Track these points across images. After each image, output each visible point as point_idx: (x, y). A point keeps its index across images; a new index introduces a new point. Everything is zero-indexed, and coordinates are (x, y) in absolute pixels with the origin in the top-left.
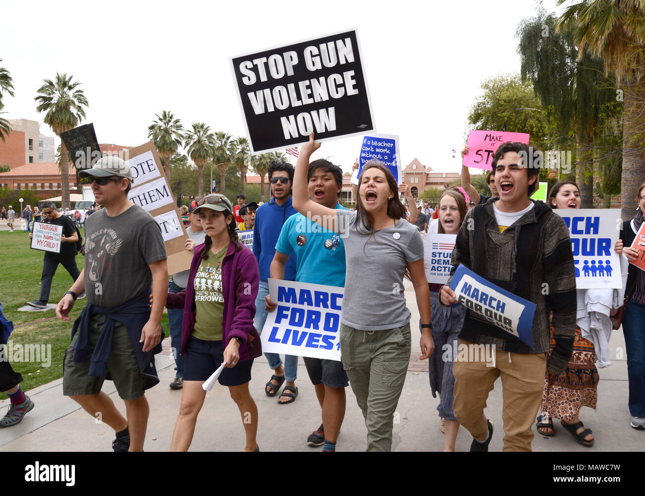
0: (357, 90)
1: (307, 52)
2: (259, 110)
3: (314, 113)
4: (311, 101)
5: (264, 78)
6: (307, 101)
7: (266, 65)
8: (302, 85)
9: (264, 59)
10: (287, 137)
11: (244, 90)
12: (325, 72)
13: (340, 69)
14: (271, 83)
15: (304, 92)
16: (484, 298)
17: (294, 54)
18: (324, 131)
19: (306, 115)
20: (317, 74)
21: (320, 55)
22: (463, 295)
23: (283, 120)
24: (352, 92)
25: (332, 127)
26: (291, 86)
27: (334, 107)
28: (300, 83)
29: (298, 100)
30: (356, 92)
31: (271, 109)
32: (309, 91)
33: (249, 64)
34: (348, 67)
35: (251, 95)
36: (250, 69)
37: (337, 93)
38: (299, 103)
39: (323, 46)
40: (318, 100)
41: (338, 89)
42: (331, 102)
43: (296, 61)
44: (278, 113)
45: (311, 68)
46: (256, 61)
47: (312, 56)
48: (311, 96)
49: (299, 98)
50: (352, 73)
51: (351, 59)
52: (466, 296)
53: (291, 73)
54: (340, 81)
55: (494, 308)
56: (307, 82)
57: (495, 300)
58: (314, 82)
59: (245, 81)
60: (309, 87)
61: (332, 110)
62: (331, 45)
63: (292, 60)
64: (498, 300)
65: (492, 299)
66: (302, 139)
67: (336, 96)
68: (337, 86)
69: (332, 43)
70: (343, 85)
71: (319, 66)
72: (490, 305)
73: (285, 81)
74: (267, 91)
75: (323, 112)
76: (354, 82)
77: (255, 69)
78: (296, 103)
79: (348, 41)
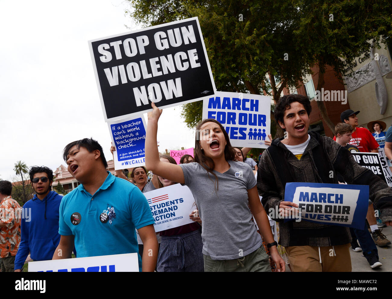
0: (200, 63)
1: (157, 36)
2: (113, 82)
3: (163, 84)
4: (160, 74)
5: (119, 56)
6: (156, 74)
7: (122, 47)
8: (153, 61)
9: (120, 42)
10: (139, 104)
11: (101, 67)
12: (172, 51)
13: (184, 48)
14: (125, 61)
15: (154, 67)
16: (323, 197)
17: (146, 38)
18: (172, 97)
19: (156, 85)
20: (165, 53)
21: (167, 38)
22: (302, 202)
23: (136, 90)
24: (195, 65)
25: (179, 93)
26: (143, 63)
27: (180, 78)
28: (151, 60)
29: (149, 73)
30: (199, 65)
31: (124, 81)
32: (158, 66)
33: (107, 46)
34: (191, 46)
35: (107, 71)
36: (107, 50)
37: (183, 66)
38: (150, 76)
39: (170, 32)
40: (165, 72)
41: (184, 63)
42: (178, 74)
43: (147, 43)
44: (131, 85)
45: (159, 47)
46: (112, 44)
47: (161, 39)
48: (160, 69)
49: (150, 71)
50: (195, 51)
51: (194, 40)
52: (306, 203)
53: (142, 52)
54: (184, 57)
55: (333, 202)
56: (157, 59)
57: (333, 195)
58: (163, 58)
59: (103, 59)
60: (159, 62)
61: (178, 80)
62: (177, 30)
63: (144, 42)
64: (336, 194)
65: (330, 195)
66: (149, 107)
67: (181, 69)
68: (183, 61)
69: (178, 29)
70: (188, 60)
71: (167, 46)
72: (329, 201)
73: (137, 59)
74: (122, 67)
75: (170, 82)
76: (197, 58)
77: (112, 50)
78: (147, 76)
79: (191, 27)
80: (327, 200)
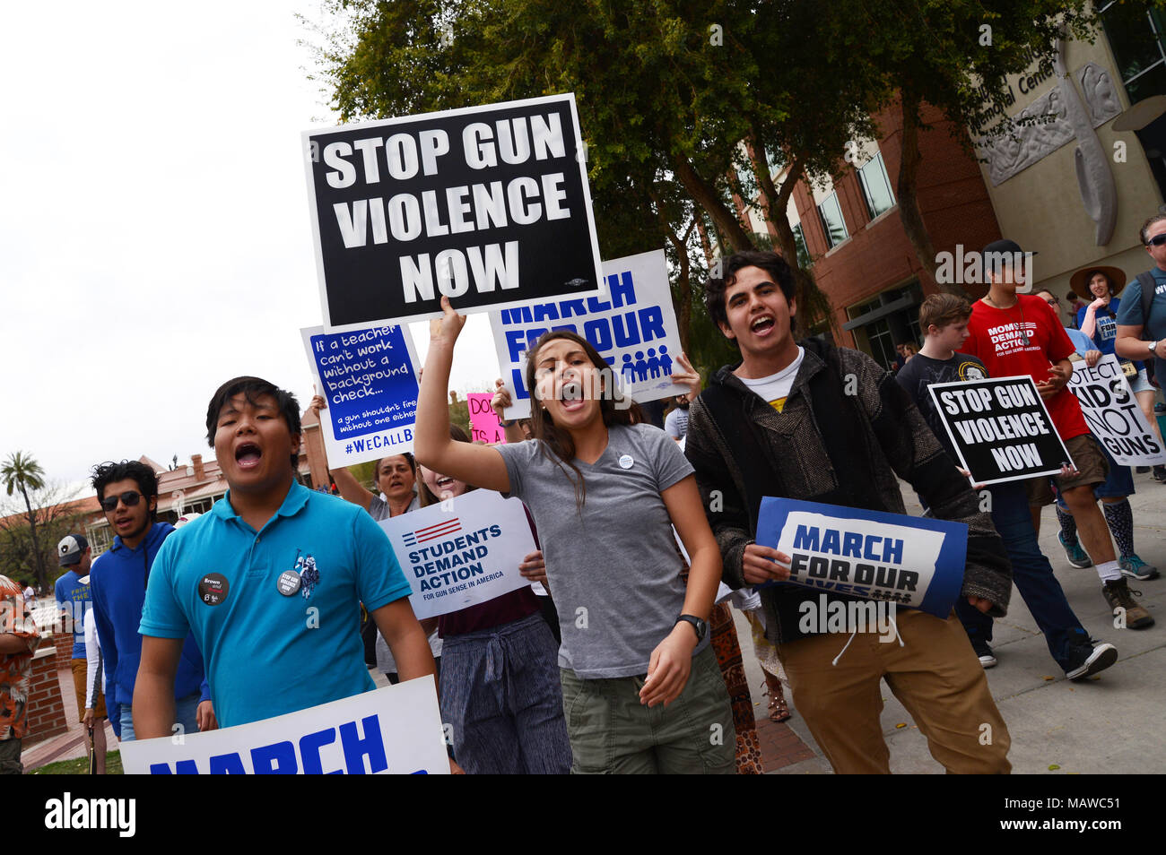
0: (568, 209)
1: (469, 134)
2: (353, 237)
3: (474, 252)
4: (469, 227)
5: (372, 176)
6: (460, 226)
7: (381, 153)
8: (454, 194)
9: (378, 142)
10: (410, 297)
11: (326, 198)
12: (504, 173)
13: (534, 168)
14: (388, 188)
15: (456, 209)
16: (854, 542)
17: (442, 136)
18: (492, 288)
19: (457, 255)
20: (486, 176)
21: (495, 140)
22: (801, 551)
23: (406, 262)
24: (556, 213)
25: (511, 280)
26: (430, 197)
27: (517, 242)
28: (449, 192)
29: (441, 224)
30: (565, 214)
31: (380, 238)
32: (467, 208)
33: (346, 149)
34: (551, 165)
35: (341, 209)
36: (345, 158)
37: (526, 214)
38: (443, 230)
39: (503, 125)
40: (483, 225)
41: (529, 206)
42: (513, 231)
43: (444, 148)
44: (396, 248)
45: (473, 162)
46: (359, 144)
47: (479, 141)
48: (469, 217)
49: (444, 219)
50: (560, 177)
51: (559, 151)
52: (811, 553)
53: (431, 169)
54: (532, 190)
55: (877, 558)
56: (464, 190)
57: (879, 539)
58: (479, 190)
59: (332, 180)
60: (468, 199)
61: (512, 248)
62: (520, 123)
63: (436, 146)
64: (886, 539)
65: (871, 539)
66: (434, 306)
67: (521, 219)
68: (527, 201)
69: (523, 120)
70: (540, 199)
71: (491, 161)
72: (869, 555)
73: (416, 186)
74: (377, 203)
75: (492, 250)
76: (562, 195)
77: (356, 159)
78: (435, 230)
79: (555, 118)
80: (862, 551)
